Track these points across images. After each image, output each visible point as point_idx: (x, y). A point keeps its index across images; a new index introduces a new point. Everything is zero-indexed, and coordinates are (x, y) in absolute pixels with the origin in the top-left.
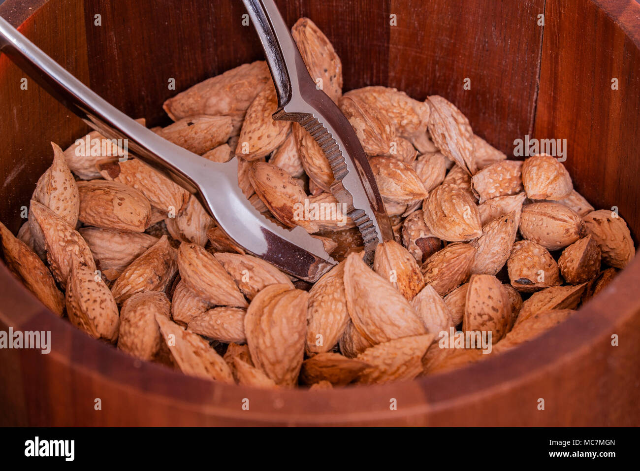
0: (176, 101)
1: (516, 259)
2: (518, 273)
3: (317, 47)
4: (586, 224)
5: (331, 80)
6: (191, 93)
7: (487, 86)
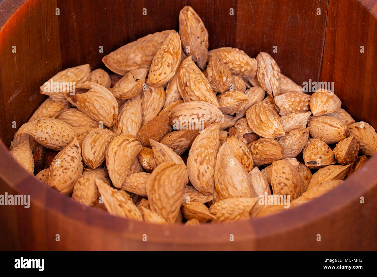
0: (110, 57)
1: (307, 150)
2: (309, 158)
3: (194, 24)
4: (350, 130)
5: (201, 43)
6: (118, 52)
7: (294, 48)
